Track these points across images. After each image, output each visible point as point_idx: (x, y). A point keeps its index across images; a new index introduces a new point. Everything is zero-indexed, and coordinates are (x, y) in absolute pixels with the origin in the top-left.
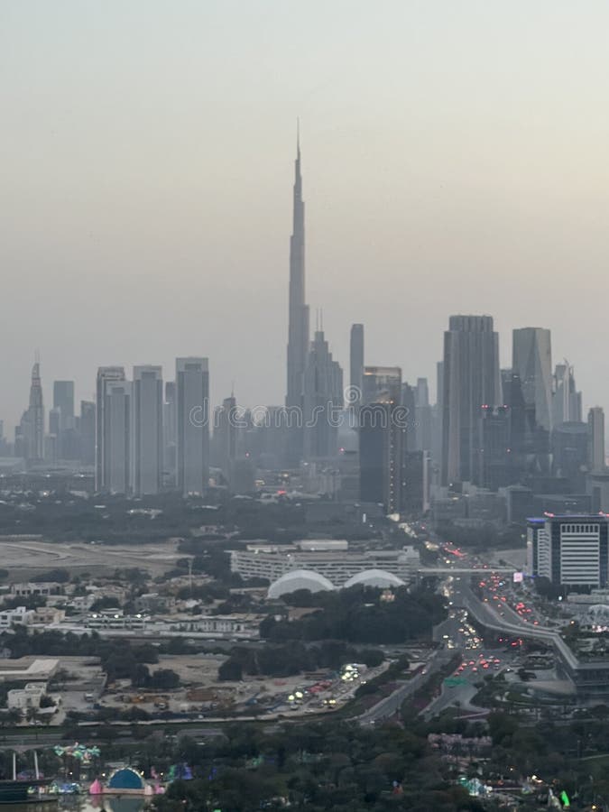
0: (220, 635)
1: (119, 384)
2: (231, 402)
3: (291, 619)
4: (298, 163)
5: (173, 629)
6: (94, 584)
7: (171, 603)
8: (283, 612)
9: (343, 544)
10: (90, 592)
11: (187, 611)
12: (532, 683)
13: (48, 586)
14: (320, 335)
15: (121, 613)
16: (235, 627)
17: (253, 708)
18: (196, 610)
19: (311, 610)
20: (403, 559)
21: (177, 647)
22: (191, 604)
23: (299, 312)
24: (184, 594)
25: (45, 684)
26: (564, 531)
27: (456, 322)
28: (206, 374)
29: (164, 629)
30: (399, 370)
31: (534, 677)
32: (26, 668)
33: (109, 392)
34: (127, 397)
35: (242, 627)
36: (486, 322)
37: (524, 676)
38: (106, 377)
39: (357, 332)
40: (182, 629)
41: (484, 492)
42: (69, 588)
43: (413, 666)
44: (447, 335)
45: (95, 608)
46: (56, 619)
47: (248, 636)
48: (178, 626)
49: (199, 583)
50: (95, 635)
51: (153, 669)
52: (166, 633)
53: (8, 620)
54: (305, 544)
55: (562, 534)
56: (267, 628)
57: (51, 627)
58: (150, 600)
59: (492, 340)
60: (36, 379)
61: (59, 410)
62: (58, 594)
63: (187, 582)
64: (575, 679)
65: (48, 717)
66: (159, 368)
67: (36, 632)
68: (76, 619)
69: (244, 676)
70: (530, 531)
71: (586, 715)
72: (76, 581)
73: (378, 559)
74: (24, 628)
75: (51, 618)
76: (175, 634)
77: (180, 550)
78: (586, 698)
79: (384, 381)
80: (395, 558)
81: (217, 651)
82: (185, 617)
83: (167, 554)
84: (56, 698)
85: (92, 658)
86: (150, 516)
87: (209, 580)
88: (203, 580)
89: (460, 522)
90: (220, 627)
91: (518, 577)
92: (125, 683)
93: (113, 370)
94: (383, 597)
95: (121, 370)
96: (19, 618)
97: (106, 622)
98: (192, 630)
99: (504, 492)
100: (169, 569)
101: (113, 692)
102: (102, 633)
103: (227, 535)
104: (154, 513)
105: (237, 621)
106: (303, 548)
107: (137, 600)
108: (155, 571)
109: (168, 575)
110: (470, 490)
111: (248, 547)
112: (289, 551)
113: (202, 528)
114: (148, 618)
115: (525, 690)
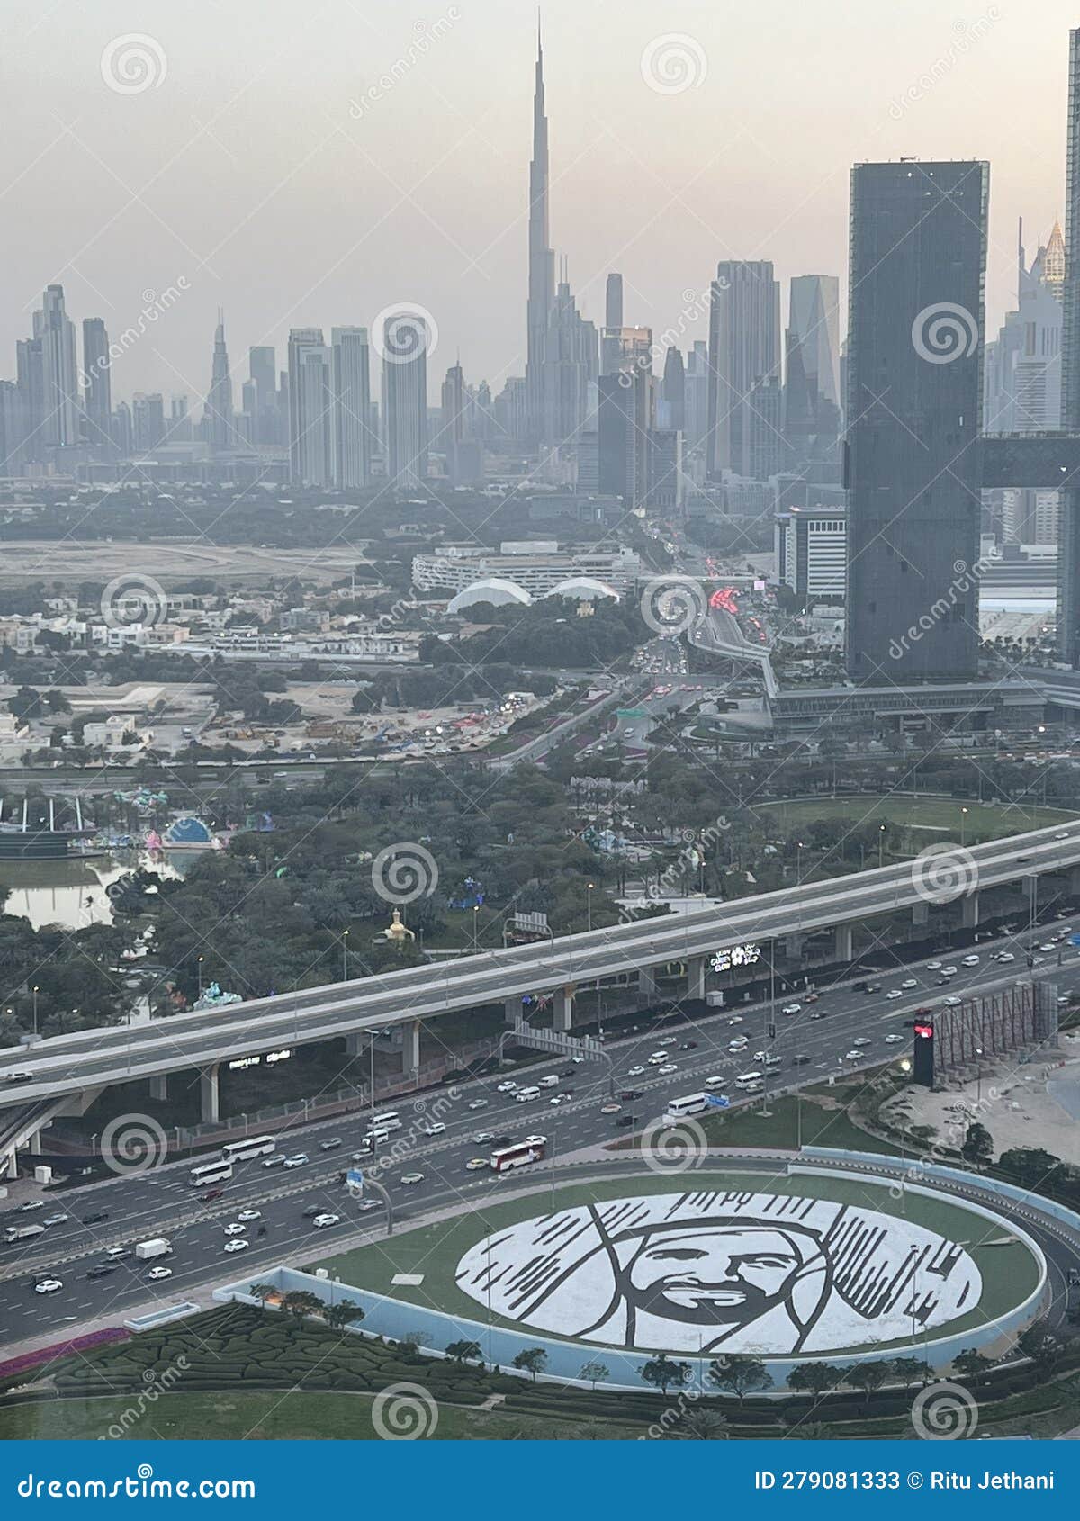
0: (372, 658)
1: (316, 351)
2: (455, 373)
3: (462, 637)
4: (539, 66)
5: (316, 651)
6: (241, 596)
7: (324, 619)
8: (455, 628)
9: (552, 546)
10: (233, 606)
11: (341, 628)
12: (731, 716)
13: (181, 598)
14: (565, 287)
15: (255, 631)
16: (392, 648)
17: (377, 747)
18: (353, 628)
19: (484, 627)
20: (617, 564)
21: (311, 672)
22: (347, 621)
23: (541, 258)
24: (344, 608)
25: (133, 717)
26: (812, 529)
27: (724, 268)
29: (303, 651)
30: (650, 332)
31: (736, 706)
32: (121, 697)
33: (303, 361)
34: (325, 366)
35: (401, 648)
36: (765, 268)
37: (723, 706)
38: (301, 341)
39: (615, 282)
40: (326, 651)
41: (749, 481)
42: (209, 600)
43: (593, 695)
45: (228, 625)
46: (177, 638)
47: (405, 659)
48: (321, 647)
49: (371, 594)
50: (219, 658)
51: (272, 697)
52: (306, 656)
53: (120, 640)
54: (507, 547)
55: (810, 533)
56: (429, 648)
57: (169, 646)
58: (298, 615)
59: (773, 288)
60: (221, 346)
61: (254, 383)
62: (195, 608)
63: (354, 593)
64: (773, 709)
65: (127, 755)
66: (364, 331)
67: (147, 653)
68: (202, 638)
69: (384, 707)
70: (777, 529)
71: (775, 753)
72: (221, 592)
73: (588, 564)
74: (137, 650)
75: (171, 637)
76: (314, 656)
77: (366, 554)
78: (785, 732)
79: (630, 346)
80: (607, 563)
81: (360, 677)
82: (337, 636)
83: (350, 558)
84: (145, 734)
85: (206, 685)
86: (342, 513)
87: (382, 591)
88: (379, 590)
89: (718, 517)
90: (373, 648)
91: (759, 585)
92: (239, 716)
93: (309, 332)
94: (579, 611)
95: (319, 333)
96: (132, 637)
97: (236, 641)
98: (339, 651)
99: (773, 481)
100: (342, 576)
101: (218, 727)
102: (228, 655)
103: (429, 536)
104: (347, 508)
105: (393, 641)
106: (503, 551)
107: (282, 615)
108: (326, 580)
109: (337, 586)
110: (731, 479)
111: (437, 550)
112: (483, 555)
113: (403, 528)
114: (288, 637)
115: (717, 725)
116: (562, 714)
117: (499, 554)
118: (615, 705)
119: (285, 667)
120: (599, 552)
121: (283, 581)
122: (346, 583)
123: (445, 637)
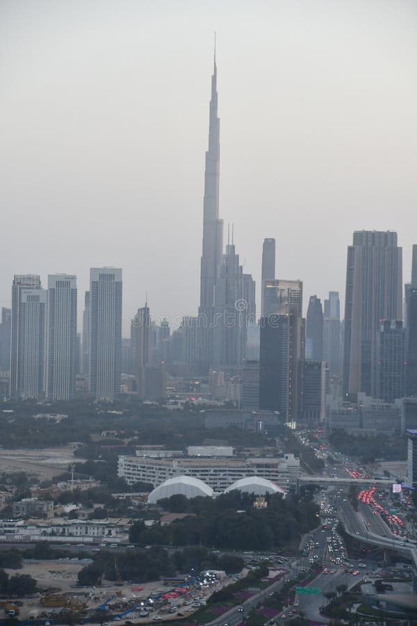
0: (90, 540)
1: (35, 292)
2: (145, 312)
3: (162, 524)
4: (214, 78)
5: (45, 533)
7: (49, 507)
8: (156, 516)
9: (228, 450)
11: (63, 515)
12: (387, 596)
14: (232, 248)
16: (106, 531)
18: (73, 515)
19: (181, 516)
20: (283, 466)
21: (42, 552)
22: (69, 508)
23: (212, 227)
24: (64, 499)
27: (359, 237)
28: (119, 285)
29: (35, 534)
30: (301, 284)
31: (391, 588)
33: (24, 300)
34: (42, 305)
35: (113, 532)
36: (390, 237)
37: (380, 588)
38: (23, 285)
39: (269, 246)
40: (53, 534)
41: (380, 403)
43: (272, 574)
44: (350, 249)
47: (118, 540)
48: (49, 530)
49: (85, 488)
51: (11, 573)
52: (36, 538)
54: (194, 450)
56: (137, 533)
58: (28, 504)
59: (396, 253)
63: (71, 486)
66: (74, 278)
69: (104, 581)
73: (259, 466)
76: (44, 538)
77: (77, 454)
79: (285, 294)
81: (81, 556)
82: (61, 521)
83: (63, 458)
86: (55, 420)
87: (94, 485)
89: (353, 431)
90: (91, 531)
91: (397, 488)
93: (29, 278)
94: (256, 504)
95: (38, 279)
98: (63, 534)
99: (399, 403)
100: (59, 473)
103: (126, 441)
104: (59, 417)
105: (108, 526)
106: (190, 454)
107: (15, 504)
108: (46, 475)
109: (56, 480)
110: (365, 401)
111: (137, 452)
112: (175, 457)
113: (104, 433)
114: (21, 523)
115: (377, 603)
116: (250, 589)
117: (187, 456)
118: (293, 583)
119: (22, 548)
120: (263, 456)
121: (12, 476)
122: (65, 478)
123: (149, 523)
